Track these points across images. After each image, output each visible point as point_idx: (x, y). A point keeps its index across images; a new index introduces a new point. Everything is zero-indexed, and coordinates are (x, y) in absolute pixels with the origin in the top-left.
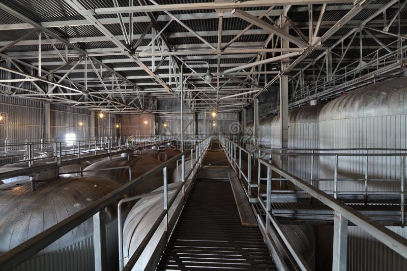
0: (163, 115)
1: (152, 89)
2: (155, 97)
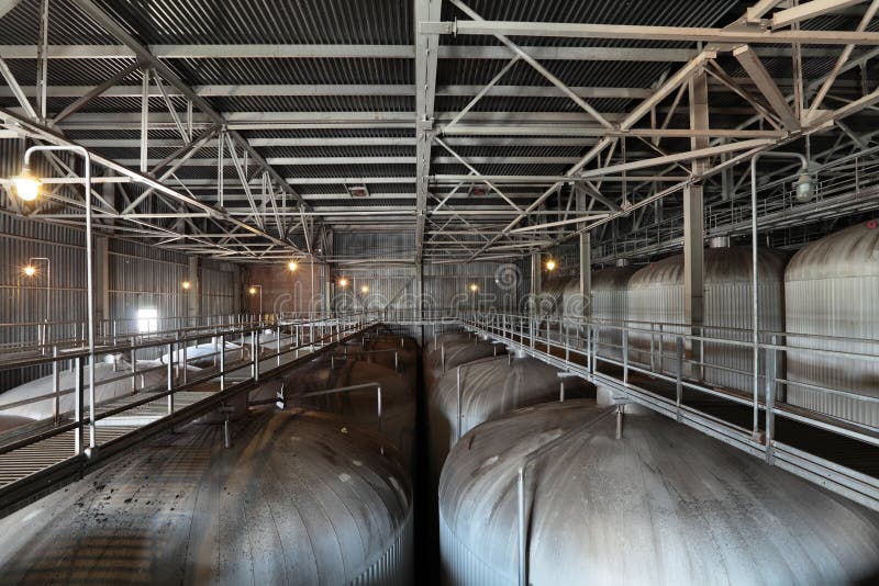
0: (348, 266)
1: (333, 208)
2: (329, 226)
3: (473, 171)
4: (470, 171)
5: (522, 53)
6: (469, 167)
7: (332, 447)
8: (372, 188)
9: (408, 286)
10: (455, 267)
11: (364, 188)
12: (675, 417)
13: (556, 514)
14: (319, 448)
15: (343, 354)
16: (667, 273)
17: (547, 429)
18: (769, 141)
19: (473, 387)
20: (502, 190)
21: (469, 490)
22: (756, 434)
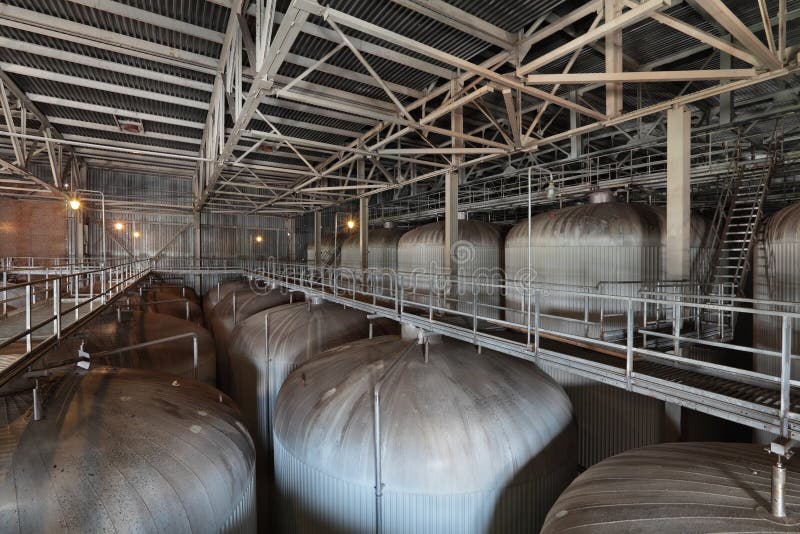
0: (108, 208)
1: (91, 139)
2: (81, 159)
3: (275, 130)
4: (271, 129)
5: (346, 41)
6: (271, 126)
7: (172, 402)
8: (148, 125)
9: (184, 233)
10: (234, 217)
11: (140, 124)
12: (472, 341)
13: (396, 425)
14: (157, 404)
15: (126, 306)
16: (430, 236)
17: (372, 361)
18: (503, 151)
19: (278, 332)
20: (301, 152)
21: (316, 420)
22: (529, 345)
